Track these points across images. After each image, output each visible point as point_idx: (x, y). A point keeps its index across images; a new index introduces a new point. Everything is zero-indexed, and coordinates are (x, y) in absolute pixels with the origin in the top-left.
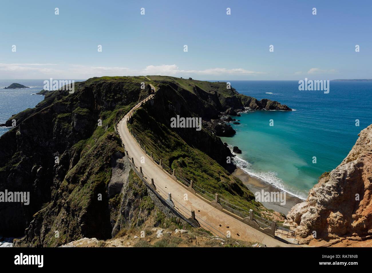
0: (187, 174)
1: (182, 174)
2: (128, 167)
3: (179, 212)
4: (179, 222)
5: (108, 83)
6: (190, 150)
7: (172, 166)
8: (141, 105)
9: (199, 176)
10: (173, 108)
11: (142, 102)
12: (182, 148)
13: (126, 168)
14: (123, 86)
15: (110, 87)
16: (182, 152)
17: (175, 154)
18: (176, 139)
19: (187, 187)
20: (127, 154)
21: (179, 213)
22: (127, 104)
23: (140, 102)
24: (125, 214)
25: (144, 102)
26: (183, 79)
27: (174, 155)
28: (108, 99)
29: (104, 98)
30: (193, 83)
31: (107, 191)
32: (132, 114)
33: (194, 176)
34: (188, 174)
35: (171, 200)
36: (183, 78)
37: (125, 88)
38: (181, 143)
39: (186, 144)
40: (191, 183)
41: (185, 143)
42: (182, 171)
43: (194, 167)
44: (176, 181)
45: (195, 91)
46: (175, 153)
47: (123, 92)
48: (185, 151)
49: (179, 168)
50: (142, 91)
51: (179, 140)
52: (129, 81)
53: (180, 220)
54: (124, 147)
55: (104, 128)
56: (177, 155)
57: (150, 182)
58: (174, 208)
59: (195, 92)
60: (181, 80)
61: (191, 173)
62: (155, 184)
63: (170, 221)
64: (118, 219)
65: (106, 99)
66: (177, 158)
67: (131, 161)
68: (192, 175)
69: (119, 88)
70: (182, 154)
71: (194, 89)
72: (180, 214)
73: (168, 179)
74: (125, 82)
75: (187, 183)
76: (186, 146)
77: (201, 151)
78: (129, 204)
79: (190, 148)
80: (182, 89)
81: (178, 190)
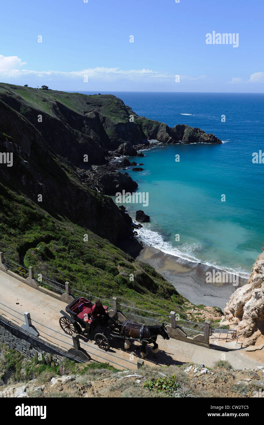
0: (57, 272)
1: (47, 272)
3: (48, 343)
4: (50, 360)
6: (58, 226)
7: (25, 261)
9: (79, 271)
12: (41, 225)
16: (43, 232)
17: (29, 237)
18: (27, 208)
19: (59, 296)
21: (50, 344)
26: (29, 88)
27: (27, 240)
30: (52, 97)
33: (71, 274)
34: (59, 270)
35: (31, 325)
36: (29, 86)
38: (39, 215)
39: (48, 216)
40: (67, 287)
41: (47, 214)
42: (47, 267)
43: (68, 257)
44: (37, 289)
45: (56, 113)
46: (29, 236)
48: (47, 230)
49: (41, 263)
51: (33, 209)
53: (52, 358)
56: (33, 239)
58: (39, 339)
59: (56, 115)
60: (25, 89)
61: (65, 268)
63: (34, 363)
66: (34, 244)
68: (66, 272)
70: (44, 236)
71: (54, 107)
72: (50, 347)
73: (20, 286)
75: (58, 288)
76: (50, 219)
77: (78, 225)
79: (58, 223)
80: (29, 109)
81: (43, 303)
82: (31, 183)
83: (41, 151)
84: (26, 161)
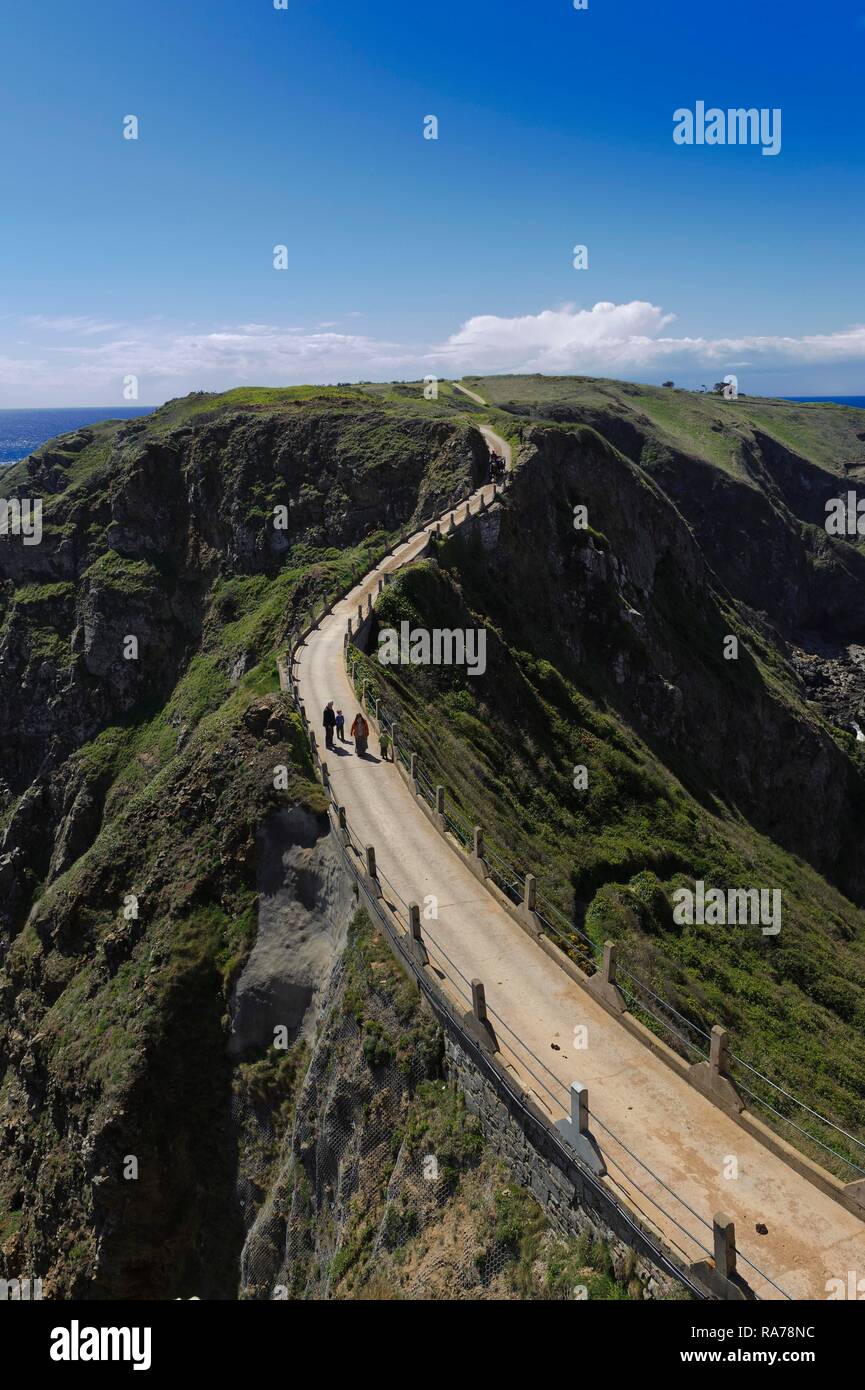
0: (682, 981)
1: (652, 973)
2: (343, 897)
3: (629, 1212)
4: (627, 1272)
5: (260, 422)
6: (705, 831)
7: (589, 918)
8: (426, 543)
9: (755, 999)
10: (610, 567)
11: (433, 526)
12: (652, 816)
13: (331, 899)
14: (334, 438)
15: (270, 443)
16: (657, 841)
17: (613, 845)
18: (619, 756)
19: (685, 1065)
20: (343, 823)
21: (634, 1218)
22: (348, 540)
23: (421, 529)
24: (317, 1166)
25: (444, 531)
26: (677, 391)
27: (604, 854)
28: (253, 512)
29: (235, 507)
30: (742, 418)
31: (225, 1018)
32: (374, 599)
33: (728, 1001)
34: (690, 979)
35: (585, 1131)
36: (676, 386)
37: (344, 451)
38: (651, 785)
39: (679, 793)
40: (715, 1046)
41: (675, 785)
42: (652, 957)
43: (725, 942)
44: (618, 1018)
45: (751, 466)
46: (612, 842)
47: (333, 471)
48: (670, 836)
49: (635, 937)
50: (433, 465)
51: (636, 760)
52: (367, 410)
53: (634, 1265)
54: (327, 784)
55: (224, 667)
56: (624, 854)
57: (464, 1004)
58: (603, 1183)
59: (749, 473)
60: (667, 395)
61: (709, 974)
62: (490, 1016)
63: (576, 1258)
64: (279, 1183)
65: (242, 512)
66: (622, 873)
67: (362, 866)
68: (712, 989)
69: (315, 450)
70: (656, 854)
71: (746, 449)
72: (636, 1227)
73: (568, 994)
74: (349, 418)
75: (678, 1036)
76: (684, 803)
77: (774, 841)
78: (342, 1115)
79: (707, 820)
80: (666, 456)
81: (631, 1072)
82: (642, 679)
83: (686, 585)
84: (635, 612)
